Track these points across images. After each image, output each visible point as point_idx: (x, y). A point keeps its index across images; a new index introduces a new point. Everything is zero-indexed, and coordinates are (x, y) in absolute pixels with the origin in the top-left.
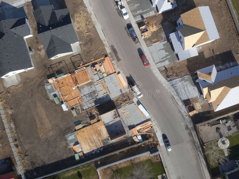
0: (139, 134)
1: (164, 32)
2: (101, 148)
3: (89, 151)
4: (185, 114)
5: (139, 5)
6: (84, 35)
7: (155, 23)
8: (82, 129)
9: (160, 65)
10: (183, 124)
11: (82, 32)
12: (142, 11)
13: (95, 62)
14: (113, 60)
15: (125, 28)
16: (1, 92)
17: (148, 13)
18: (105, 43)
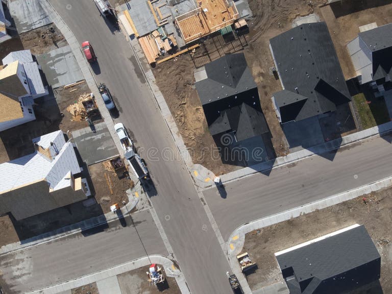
1: (58, 103)
5: (99, 148)
6: (188, 99)
7: (72, 118)
9: (64, 49)
11: (192, 104)
12: (93, 137)
13: (172, 54)
14: (141, 59)
15: (122, 112)
16: (324, 7)
17: (83, 134)
18: (155, 87)
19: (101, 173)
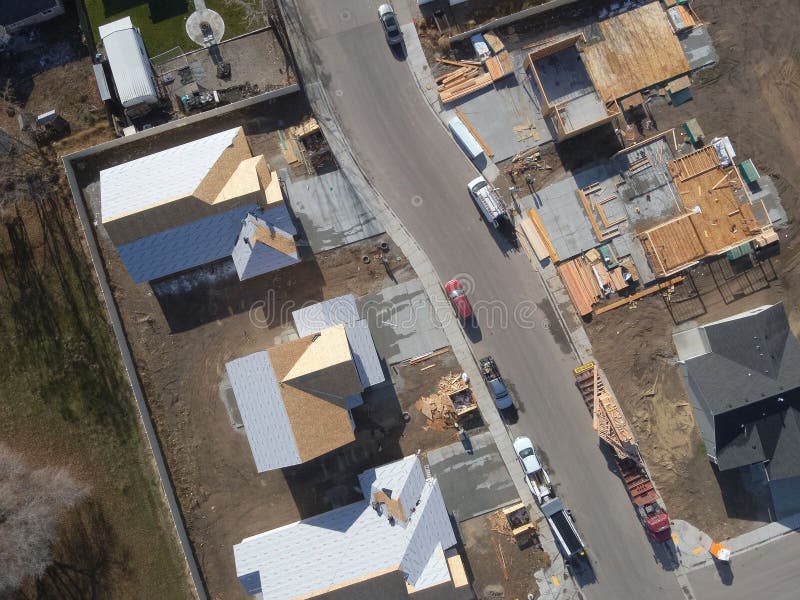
0: (483, 59)
1: (397, 394)
2: (607, 18)
3: (646, 7)
4: (330, 124)
5: (479, 487)
6: (660, 386)
7: (425, 424)
8: (668, 77)
9: (410, 287)
10: (339, 93)
11: (667, 397)
12: (468, 463)
13: (627, 297)
14: (563, 306)
15: (523, 410)
17: (448, 456)
19: (483, 536)
